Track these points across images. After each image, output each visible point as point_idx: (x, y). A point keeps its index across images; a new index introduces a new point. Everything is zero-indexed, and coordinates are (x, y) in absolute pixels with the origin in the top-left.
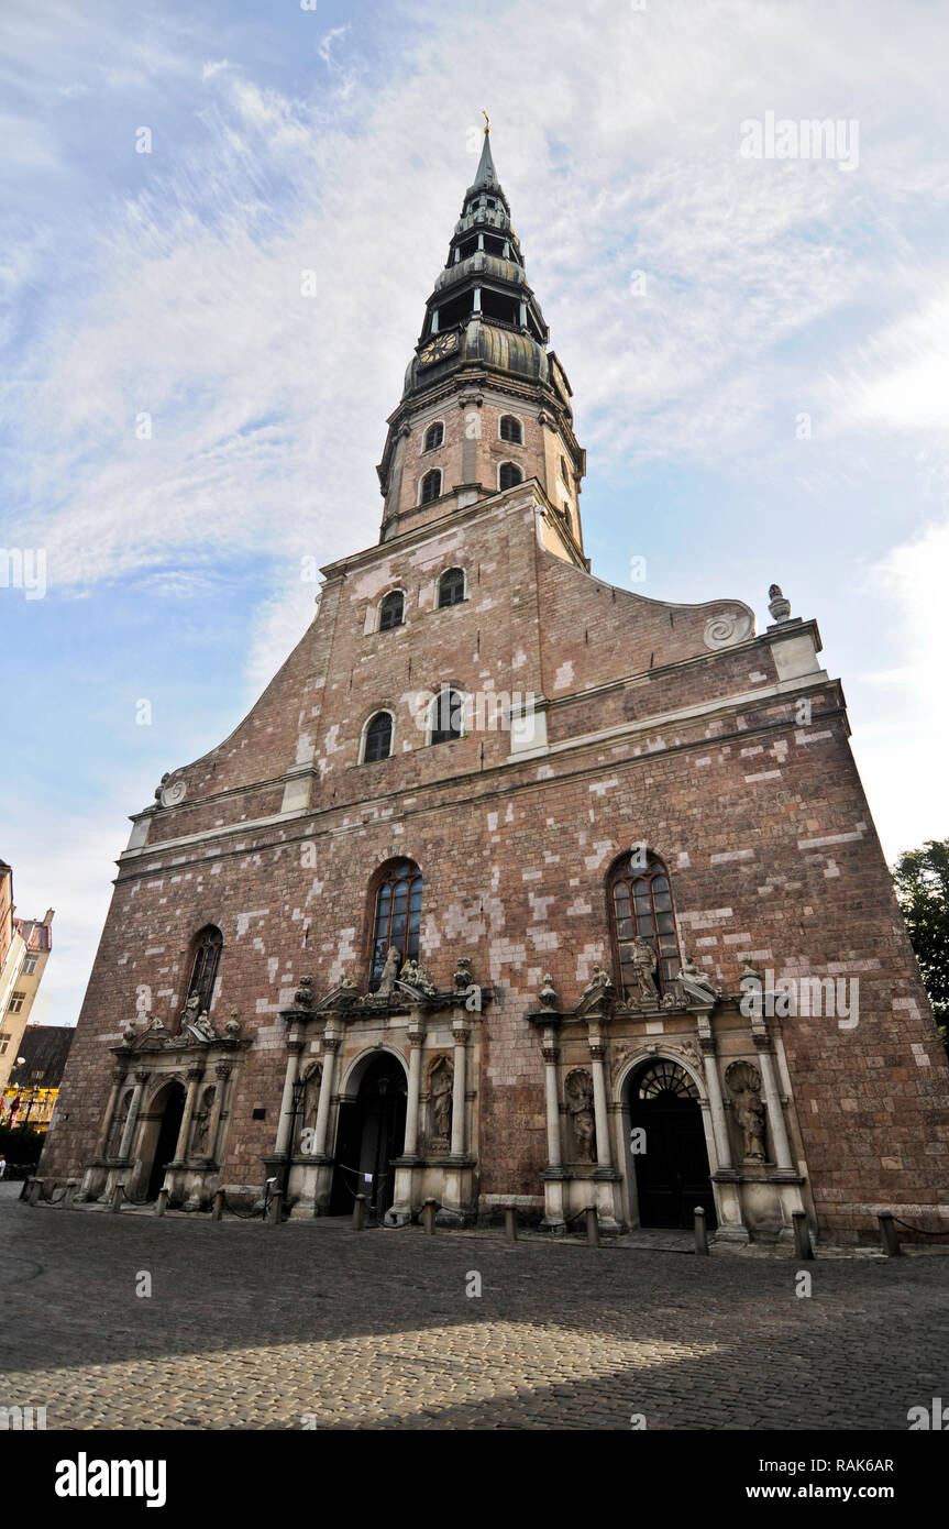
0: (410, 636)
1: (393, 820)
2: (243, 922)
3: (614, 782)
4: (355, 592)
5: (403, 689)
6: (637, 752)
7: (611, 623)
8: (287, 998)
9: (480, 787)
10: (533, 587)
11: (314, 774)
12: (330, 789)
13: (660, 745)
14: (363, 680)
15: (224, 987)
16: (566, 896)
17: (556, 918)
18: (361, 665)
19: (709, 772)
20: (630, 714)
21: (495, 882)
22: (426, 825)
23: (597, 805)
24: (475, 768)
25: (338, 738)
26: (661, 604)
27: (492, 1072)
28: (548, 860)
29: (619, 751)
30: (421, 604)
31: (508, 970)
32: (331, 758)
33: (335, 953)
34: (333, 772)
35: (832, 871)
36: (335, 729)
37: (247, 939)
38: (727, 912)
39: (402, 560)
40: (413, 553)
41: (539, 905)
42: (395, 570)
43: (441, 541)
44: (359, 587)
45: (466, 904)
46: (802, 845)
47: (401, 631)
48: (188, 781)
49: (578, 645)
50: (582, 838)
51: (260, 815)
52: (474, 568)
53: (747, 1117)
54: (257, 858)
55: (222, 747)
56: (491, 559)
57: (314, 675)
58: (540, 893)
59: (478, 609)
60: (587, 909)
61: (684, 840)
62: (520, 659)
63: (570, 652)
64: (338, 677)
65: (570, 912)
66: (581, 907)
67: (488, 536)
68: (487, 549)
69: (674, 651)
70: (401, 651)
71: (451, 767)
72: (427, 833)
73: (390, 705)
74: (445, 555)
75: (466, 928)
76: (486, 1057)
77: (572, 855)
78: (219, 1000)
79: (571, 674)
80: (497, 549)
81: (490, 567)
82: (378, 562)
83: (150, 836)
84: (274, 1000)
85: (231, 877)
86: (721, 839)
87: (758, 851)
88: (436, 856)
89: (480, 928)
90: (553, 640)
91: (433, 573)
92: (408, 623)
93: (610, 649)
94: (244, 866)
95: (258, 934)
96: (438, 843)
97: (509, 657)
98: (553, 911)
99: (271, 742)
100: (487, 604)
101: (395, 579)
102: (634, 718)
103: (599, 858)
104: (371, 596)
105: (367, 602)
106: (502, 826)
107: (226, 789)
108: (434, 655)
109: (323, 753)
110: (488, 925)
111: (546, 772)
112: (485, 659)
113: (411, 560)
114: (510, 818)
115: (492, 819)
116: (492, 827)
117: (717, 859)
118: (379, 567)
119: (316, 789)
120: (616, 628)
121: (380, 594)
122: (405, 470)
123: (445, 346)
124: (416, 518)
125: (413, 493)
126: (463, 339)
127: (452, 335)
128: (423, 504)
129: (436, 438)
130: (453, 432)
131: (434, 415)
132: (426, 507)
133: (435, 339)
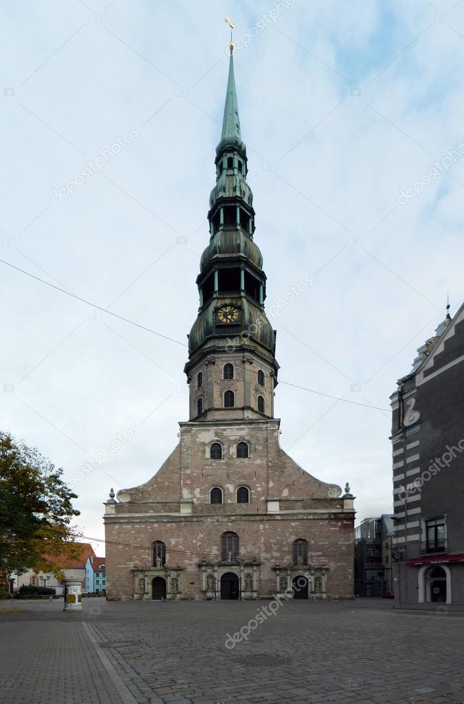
0: (226, 464)
1: (228, 522)
2: (173, 542)
3: (298, 524)
4: (198, 438)
5: (226, 483)
6: (305, 518)
7: (302, 481)
8: (196, 560)
9: (258, 518)
10: (276, 461)
11: (192, 503)
12: (200, 509)
13: (311, 517)
14: (208, 475)
15: (170, 556)
16: (282, 546)
17: (278, 550)
18: (206, 469)
19: (322, 525)
20: (304, 508)
21: (262, 541)
22: (239, 524)
23: (293, 528)
24: (255, 512)
25: (200, 493)
26: (317, 480)
27: (261, 577)
28: (278, 538)
29: (300, 517)
30: (231, 453)
31: (266, 559)
32: (198, 499)
33: (211, 552)
34: (200, 504)
35: (344, 548)
36: (198, 490)
37: (176, 545)
38: (320, 553)
39: (220, 431)
40: (225, 430)
41: (275, 547)
42: (217, 434)
43: (238, 429)
44: (200, 436)
45: (253, 545)
46: (339, 543)
47: (222, 461)
48: (131, 495)
49: (290, 485)
50: (288, 535)
51: (170, 512)
52: (253, 446)
53: (318, 585)
54: (173, 524)
55: (144, 485)
56: (260, 445)
57: (184, 468)
58: (275, 545)
59: (255, 462)
60: (287, 549)
61: (313, 539)
62: (271, 484)
63: (288, 486)
64: (196, 471)
65: (283, 549)
66: (286, 549)
67: (259, 435)
68: (258, 440)
69: (319, 495)
70: (223, 469)
71: (247, 510)
72: (239, 527)
73: (221, 486)
74: (240, 436)
75: (253, 550)
76: (260, 574)
77: (284, 538)
78: (169, 560)
79: (287, 493)
80: (262, 442)
81: (260, 448)
82: (208, 428)
83: (116, 511)
84: (191, 560)
85: (163, 528)
86: (322, 540)
87: (329, 543)
88: (244, 533)
89: (258, 550)
90: (282, 481)
91: (235, 441)
92: (226, 459)
93: (300, 489)
94: (168, 526)
95: (180, 545)
96: (244, 530)
97: (268, 483)
98: (278, 549)
99: (168, 488)
100: (258, 462)
101: (216, 438)
102: (305, 509)
103: (292, 538)
104: (206, 442)
105: (204, 444)
106: (264, 529)
107: (151, 501)
108: (238, 474)
109: (195, 497)
110: (260, 549)
111: (279, 518)
112: (258, 481)
113: (224, 432)
114: (267, 527)
115: (261, 527)
116: (261, 528)
117: (320, 543)
118: (208, 430)
119: (194, 507)
120: (304, 483)
121: (210, 443)
122: (214, 384)
123: (232, 315)
124: (223, 412)
125: (220, 399)
126: (242, 316)
127: (236, 310)
128: (225, 406)
129: (229, 372)
130: (238, 374)
131: (227, 359)
132: (228, 410)
133: (225, 306)
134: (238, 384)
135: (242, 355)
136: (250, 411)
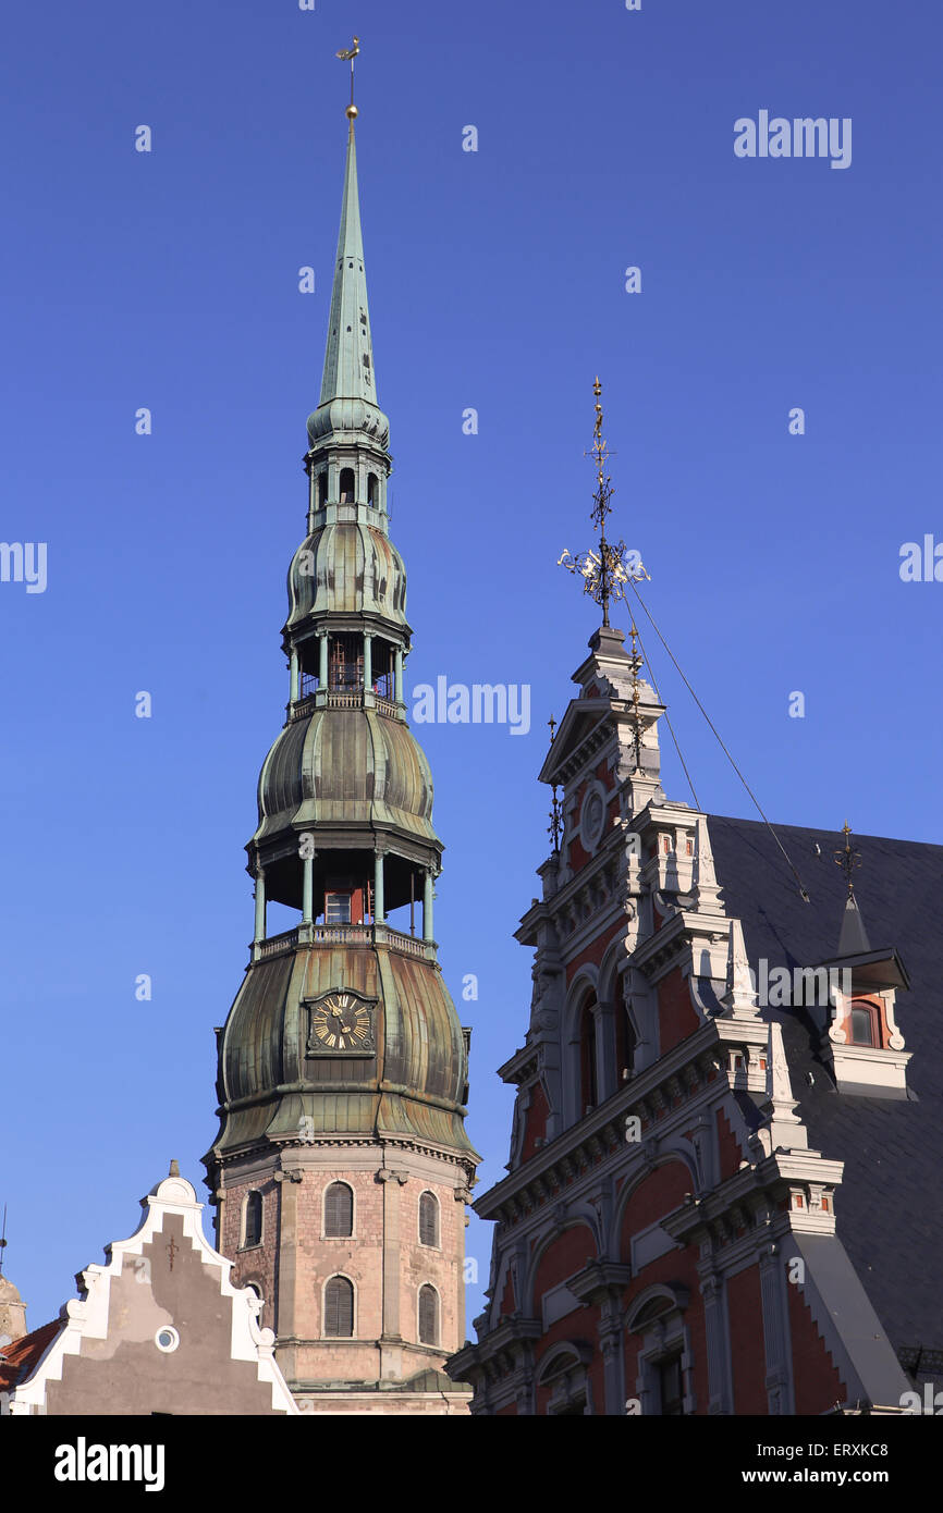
122: (299, 1250)
123: (352, 1025)
124: (322, 1353)
125: (314, 1304)
126: (377, 1028)
127: (363, 1010)
128: (329, 1330)
129: (341, 1210)
130: (367, 1219)
131: (336, 1166)
132: (338, 1345)
133: (336, 993)
134: (366, 1253)
135: (375, 1152)
136: (397, 1352)
